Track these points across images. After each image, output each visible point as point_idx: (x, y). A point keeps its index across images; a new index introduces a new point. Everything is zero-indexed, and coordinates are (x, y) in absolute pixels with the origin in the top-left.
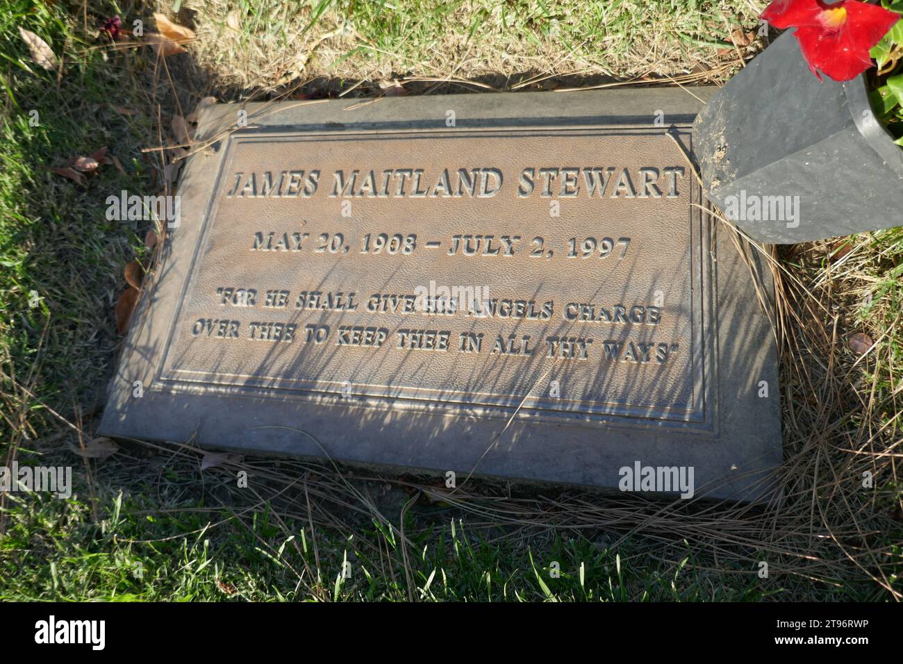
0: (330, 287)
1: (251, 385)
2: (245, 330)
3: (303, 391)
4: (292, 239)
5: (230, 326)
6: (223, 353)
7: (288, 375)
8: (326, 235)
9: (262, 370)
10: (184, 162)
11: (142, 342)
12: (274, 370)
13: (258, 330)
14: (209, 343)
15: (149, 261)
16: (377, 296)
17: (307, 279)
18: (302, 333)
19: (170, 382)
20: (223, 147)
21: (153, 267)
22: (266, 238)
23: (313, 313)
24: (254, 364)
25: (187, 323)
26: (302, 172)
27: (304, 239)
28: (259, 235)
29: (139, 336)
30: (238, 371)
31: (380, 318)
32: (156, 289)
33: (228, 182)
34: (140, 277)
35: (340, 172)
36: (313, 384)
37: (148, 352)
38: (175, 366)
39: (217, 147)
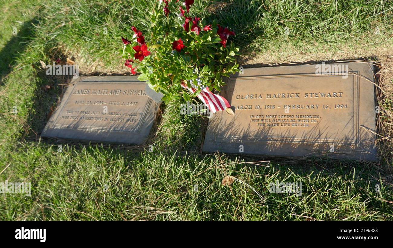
0: (86, 110)
1: (68, 127)
2: (70, 117)
3: (76, 128)
4: (82, 102)
5: (67, 117)
6: (65, 122)
7: (75, 125)
8: (88, 101)
9: (71, 124)
10: (67, 87)
11: (52, 120)
12: (73, 124)
13: (72, 118)
14: (63, 120)
15: (56, 106)
16: (93, 112)
17: (83, 109)
18: (79, 118)
19: (54, 127)
20: (75, 85)
21: (57, 107)
22: (78, 102)
23: (82, 115)
24: (69, 123)
25: (60, 117)
26: (87, 90)
27: (84, 102)
28: (77, 101)
29: (51, 120)
30: (67, 124)
31: (93, 115)
32: (56, 111)
33: (73, 92)
34: (54, 109)
35: (94, 90)
36: (78, 127)
37: (52, 122)
38: (56, 124)
39: (74, 85)
